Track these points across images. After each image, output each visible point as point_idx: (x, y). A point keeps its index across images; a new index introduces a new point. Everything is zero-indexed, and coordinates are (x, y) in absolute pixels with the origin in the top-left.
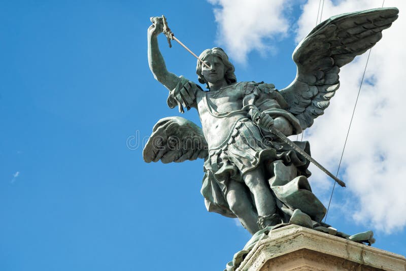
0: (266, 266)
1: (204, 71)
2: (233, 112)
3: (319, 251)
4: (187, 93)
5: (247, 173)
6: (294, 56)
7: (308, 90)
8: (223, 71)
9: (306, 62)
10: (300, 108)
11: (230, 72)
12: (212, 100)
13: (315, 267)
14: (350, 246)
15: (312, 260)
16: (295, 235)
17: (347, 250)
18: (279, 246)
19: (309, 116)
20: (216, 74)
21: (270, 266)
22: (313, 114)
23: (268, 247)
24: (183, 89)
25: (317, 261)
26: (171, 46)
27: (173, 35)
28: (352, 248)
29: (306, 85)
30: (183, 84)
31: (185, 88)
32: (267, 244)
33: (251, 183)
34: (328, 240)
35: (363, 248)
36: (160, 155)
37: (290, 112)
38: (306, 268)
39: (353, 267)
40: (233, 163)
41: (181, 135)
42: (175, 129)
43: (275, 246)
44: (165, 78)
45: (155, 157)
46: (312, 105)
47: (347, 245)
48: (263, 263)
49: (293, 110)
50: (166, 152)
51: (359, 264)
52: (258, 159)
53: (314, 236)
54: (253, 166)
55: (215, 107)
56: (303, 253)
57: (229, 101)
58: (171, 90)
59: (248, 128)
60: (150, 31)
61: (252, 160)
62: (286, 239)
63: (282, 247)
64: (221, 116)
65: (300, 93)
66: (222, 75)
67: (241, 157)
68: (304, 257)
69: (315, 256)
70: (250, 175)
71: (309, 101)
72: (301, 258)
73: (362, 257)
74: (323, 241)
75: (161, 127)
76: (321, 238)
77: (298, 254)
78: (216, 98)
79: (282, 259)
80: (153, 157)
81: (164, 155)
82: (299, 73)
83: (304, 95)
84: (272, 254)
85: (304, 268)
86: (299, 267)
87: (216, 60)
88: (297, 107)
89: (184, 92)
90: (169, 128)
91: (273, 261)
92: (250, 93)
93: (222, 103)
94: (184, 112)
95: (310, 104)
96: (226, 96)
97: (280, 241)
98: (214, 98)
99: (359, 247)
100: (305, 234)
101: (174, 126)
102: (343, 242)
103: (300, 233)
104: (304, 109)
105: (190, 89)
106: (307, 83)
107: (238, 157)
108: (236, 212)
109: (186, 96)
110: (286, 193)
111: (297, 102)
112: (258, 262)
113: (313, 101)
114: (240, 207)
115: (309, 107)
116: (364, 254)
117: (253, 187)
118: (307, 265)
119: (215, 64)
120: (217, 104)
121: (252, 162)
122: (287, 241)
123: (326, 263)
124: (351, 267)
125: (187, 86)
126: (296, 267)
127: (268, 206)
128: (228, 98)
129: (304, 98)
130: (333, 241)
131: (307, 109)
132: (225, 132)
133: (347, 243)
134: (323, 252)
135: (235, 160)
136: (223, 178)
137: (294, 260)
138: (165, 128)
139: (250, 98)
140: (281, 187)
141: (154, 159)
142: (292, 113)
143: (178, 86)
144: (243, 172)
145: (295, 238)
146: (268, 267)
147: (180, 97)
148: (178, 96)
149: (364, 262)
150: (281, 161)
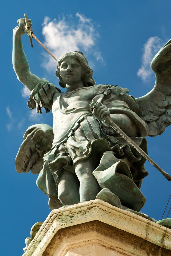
0: (58, 237)
1: (62, 71)
2: (80, 108)
3: (113, 225)
4: (44, 93)
5: (78, 162)
6: (152, 65)
7: (164, 99)
8: (80, 74)
9: (164, 72)
10: (154, 116)
11: (87, 75)
12: (65, 99)
13: (107, 242)
14: (151, 227)
15: (106, 234)
16: (90, 206)
17: (147, 229)
18: (72, 217)
19: (161, 124)
20: (72, 75)
21: (62, 237)
22: (165, 122)
23: (61, 217)
24: (41, 89)
25: (111, 236)
26: (32, 46)
27: (32, 33)
28: (153, 230)
29: (163, 95)
30: (42, 85)
31: (43, 88)
32: (60, 214)
33: (79, 172)
34: (126, 216)
35: (166, 231)
36: (30, 165)
37: (144, 119)
38: (97, 241)
39: (153, 249)
40: (69, 154)
41: (47, 143)
42: (41, 137)
43: (68, 216)
44: (26, 78)
45: (26, 167)
46: (166, 114)
47: (147, 225)
48: (53, 232)
49: (147, 118)
50: (35, 163)
51: (159, 247)
52: (90, 149)
53: (111, 210)
54: (85, 156)
55: (66, 105)
56: (96, 226)
57: (80, 99)
58: (31, 91)
59: (88, 122)
60: (15, 31)
61: (85, 150)
62: (80, 209)
63: (74, 217)
64: (68, 113)
65: (156, 102)
66: (79, 77)
67: (75, 148)
68: (96, 230)
69: (110, 231)
70: (80, 165)
71: (164, 110)
72: (93, 230)
73: (163, 239)
74: (120, 217)
75: (29, 135)
76: (118, 213)
77: (91, 227)
78: (69, 97)
79: (74, 231)
80: (24, 168)
81: (33, 165)
82: (157, 83)
83: (160, 104)
84: (63, 224)
85: (94, 241)
86: (89, 239)
87: (73, 62)
88: (151, 115)
89: (42, 92)
90: (36, 136)
91: (64, 232)
92: (101, 93)
93: (73, 102)
94: (41, 112)
95: (164, 113)
96: (78, 95)
97: (73, 211)
98: (67, 97)
99: (162, 229)
100: (100, 206)
101: (40, 134)
102: (144, 222)
103: (95, 205)
104: (158, 117)
105: (48, 90)
106: (164, 93)
107: (73, 148)
108: (63, 201)
109: (43, 96)
110: (105, 178)
111: (152, 111)
112: (50, 232)
113: (167, 110)
114: (68, 197)
115: (163, 116)
116: (166, 238)
117: (80, 176)
118: (98, 238)
119: (72, 66)
120: (68, 103)
121: (84, 152)
122: (80, 212)
123: (121, 240)
124: (150, 249)
125: (46, 87)
126: (87, 240)
127: (90, 193)
128: (79, 97)
129: (159, 107)
130: (132, 219)
131: (161, 117)
132: (67, 126)
133: (149, 224)
134: (118, 228)
135: (70, 151)
136: (57, 168)
137: (86, 232)
138: (32, 135)
139: (98, 98)
140: (101, 172)
141: (25, 170)
142: (146, 121)
143: (37, 86)
144: (74, 161)
145: (89, 209)
146: (60, 238)
147: (38, 96)
148: (36, 96)
149: (164, 246)
150: (111, 152)
